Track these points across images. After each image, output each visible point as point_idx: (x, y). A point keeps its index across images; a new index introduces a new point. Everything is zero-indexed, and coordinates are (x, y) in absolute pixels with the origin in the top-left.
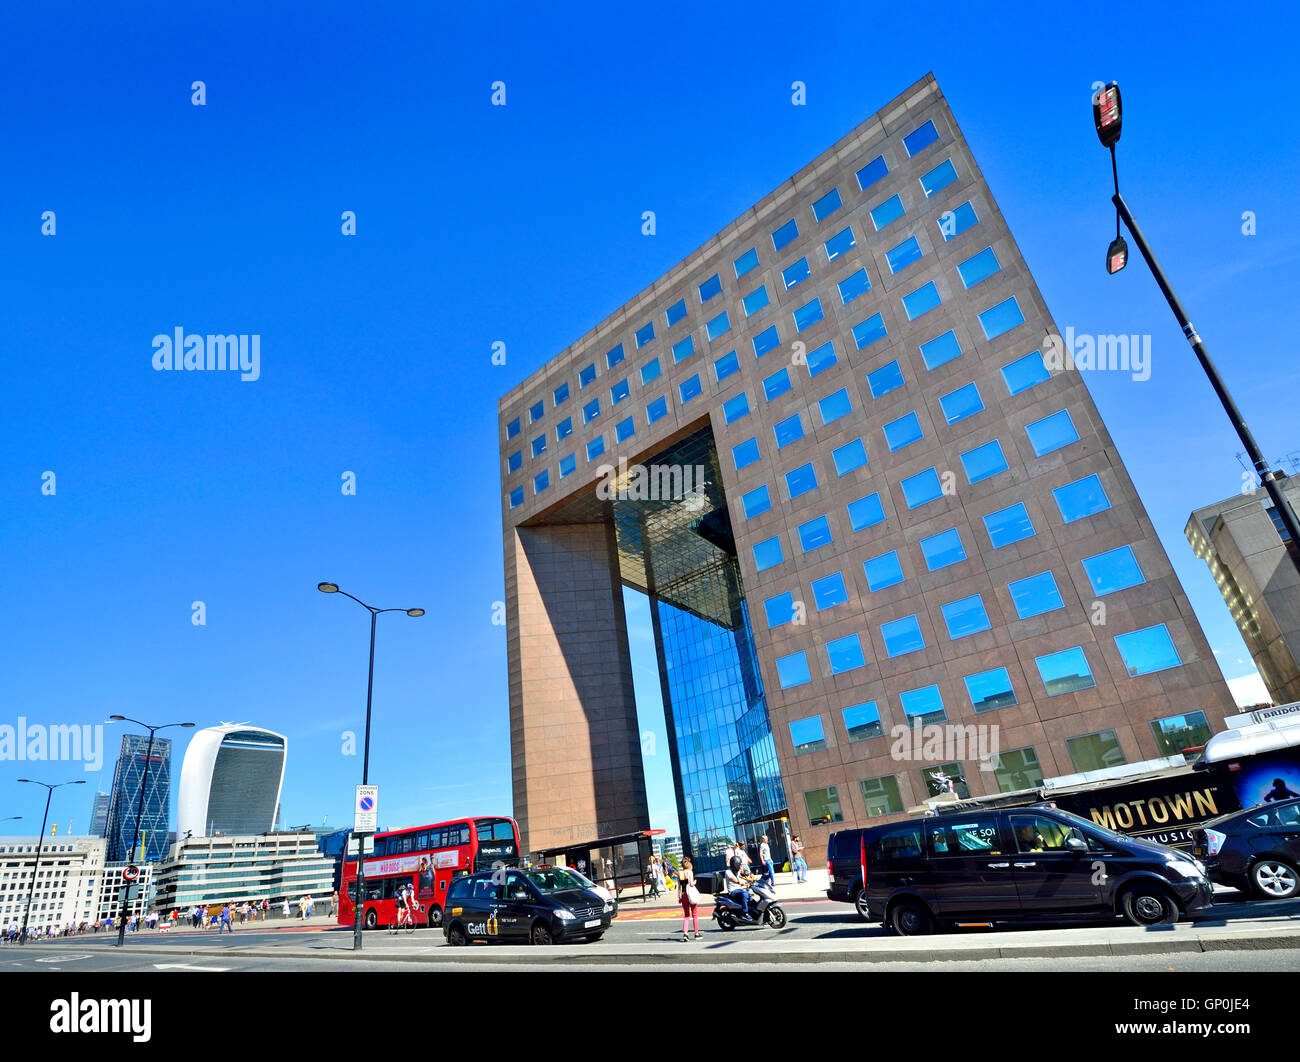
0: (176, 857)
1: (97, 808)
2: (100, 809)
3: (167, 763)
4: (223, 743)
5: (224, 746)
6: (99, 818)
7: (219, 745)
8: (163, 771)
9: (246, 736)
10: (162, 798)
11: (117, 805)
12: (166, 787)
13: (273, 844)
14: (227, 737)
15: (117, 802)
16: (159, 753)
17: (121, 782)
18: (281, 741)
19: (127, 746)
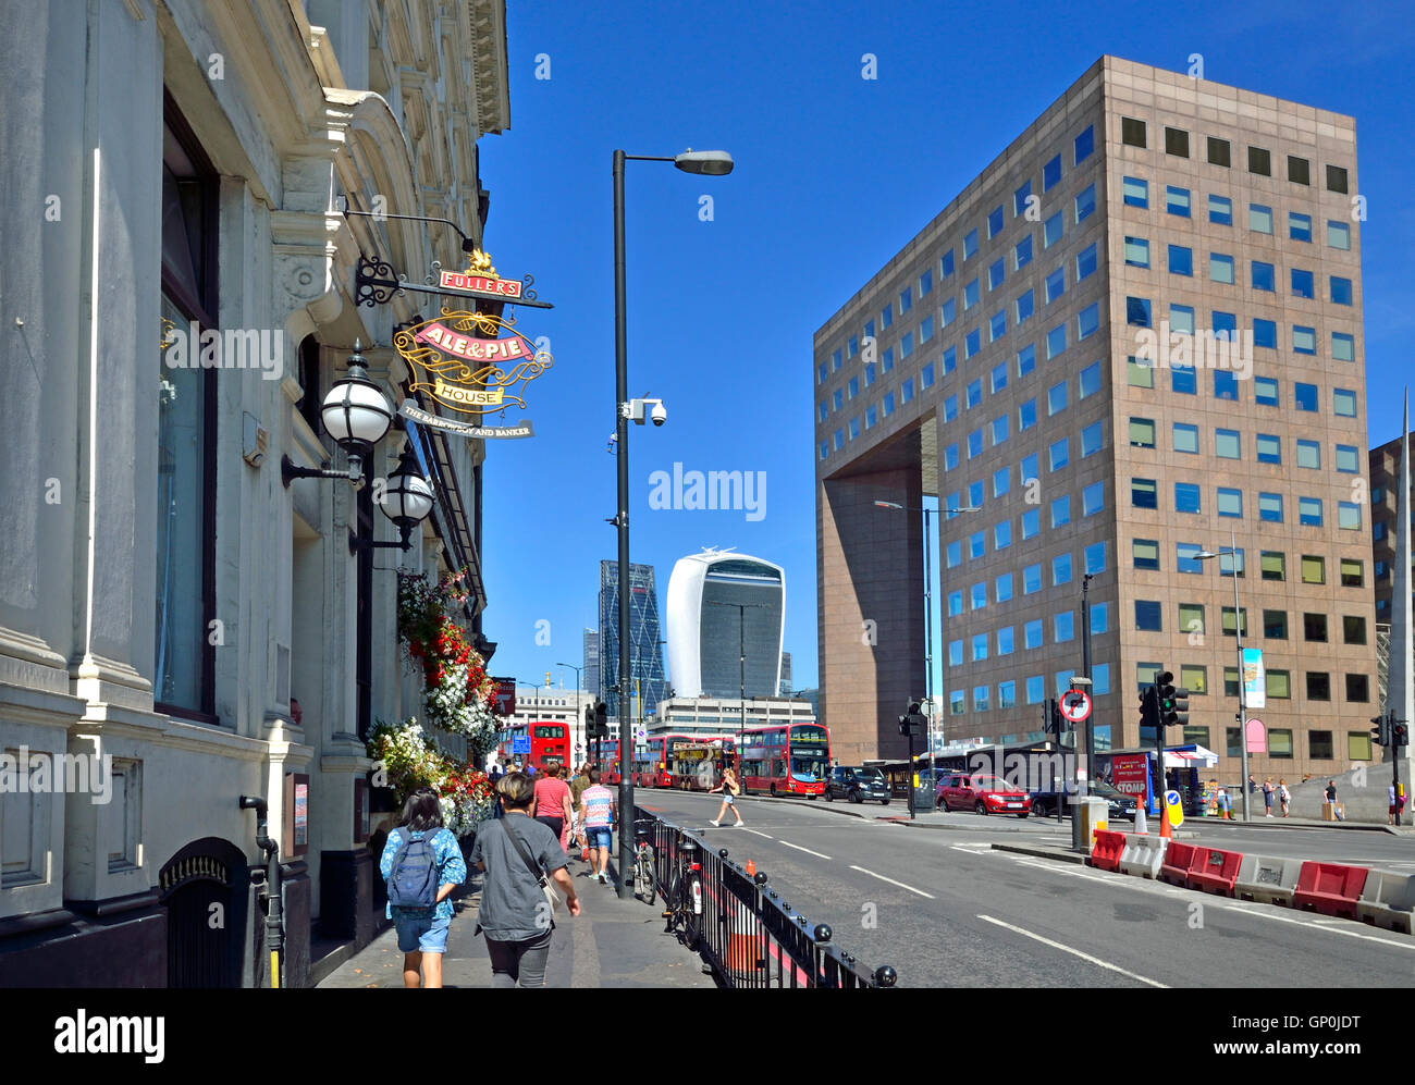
0: (663, 718)
1: (587, 649)
2: (591, 649)
3: (653, 595)
4: (707, 576)
5: (708, 580)
6: (591, 660)
7: (703, 579)
8: (649, 606)
9: (734, 566)
10: (653, 640)
11: (607, 646)
12: (655, 626)
13: (763, 711)
14: (710, 569)
15: (606, 642)
16: (641, 583)
17: (607, 619)
18: (776, 574)
19: (608, 575)
